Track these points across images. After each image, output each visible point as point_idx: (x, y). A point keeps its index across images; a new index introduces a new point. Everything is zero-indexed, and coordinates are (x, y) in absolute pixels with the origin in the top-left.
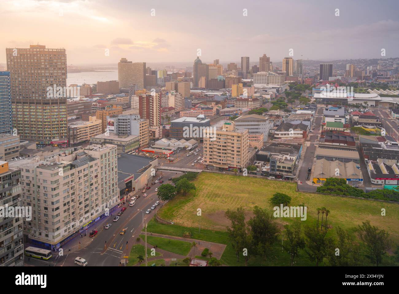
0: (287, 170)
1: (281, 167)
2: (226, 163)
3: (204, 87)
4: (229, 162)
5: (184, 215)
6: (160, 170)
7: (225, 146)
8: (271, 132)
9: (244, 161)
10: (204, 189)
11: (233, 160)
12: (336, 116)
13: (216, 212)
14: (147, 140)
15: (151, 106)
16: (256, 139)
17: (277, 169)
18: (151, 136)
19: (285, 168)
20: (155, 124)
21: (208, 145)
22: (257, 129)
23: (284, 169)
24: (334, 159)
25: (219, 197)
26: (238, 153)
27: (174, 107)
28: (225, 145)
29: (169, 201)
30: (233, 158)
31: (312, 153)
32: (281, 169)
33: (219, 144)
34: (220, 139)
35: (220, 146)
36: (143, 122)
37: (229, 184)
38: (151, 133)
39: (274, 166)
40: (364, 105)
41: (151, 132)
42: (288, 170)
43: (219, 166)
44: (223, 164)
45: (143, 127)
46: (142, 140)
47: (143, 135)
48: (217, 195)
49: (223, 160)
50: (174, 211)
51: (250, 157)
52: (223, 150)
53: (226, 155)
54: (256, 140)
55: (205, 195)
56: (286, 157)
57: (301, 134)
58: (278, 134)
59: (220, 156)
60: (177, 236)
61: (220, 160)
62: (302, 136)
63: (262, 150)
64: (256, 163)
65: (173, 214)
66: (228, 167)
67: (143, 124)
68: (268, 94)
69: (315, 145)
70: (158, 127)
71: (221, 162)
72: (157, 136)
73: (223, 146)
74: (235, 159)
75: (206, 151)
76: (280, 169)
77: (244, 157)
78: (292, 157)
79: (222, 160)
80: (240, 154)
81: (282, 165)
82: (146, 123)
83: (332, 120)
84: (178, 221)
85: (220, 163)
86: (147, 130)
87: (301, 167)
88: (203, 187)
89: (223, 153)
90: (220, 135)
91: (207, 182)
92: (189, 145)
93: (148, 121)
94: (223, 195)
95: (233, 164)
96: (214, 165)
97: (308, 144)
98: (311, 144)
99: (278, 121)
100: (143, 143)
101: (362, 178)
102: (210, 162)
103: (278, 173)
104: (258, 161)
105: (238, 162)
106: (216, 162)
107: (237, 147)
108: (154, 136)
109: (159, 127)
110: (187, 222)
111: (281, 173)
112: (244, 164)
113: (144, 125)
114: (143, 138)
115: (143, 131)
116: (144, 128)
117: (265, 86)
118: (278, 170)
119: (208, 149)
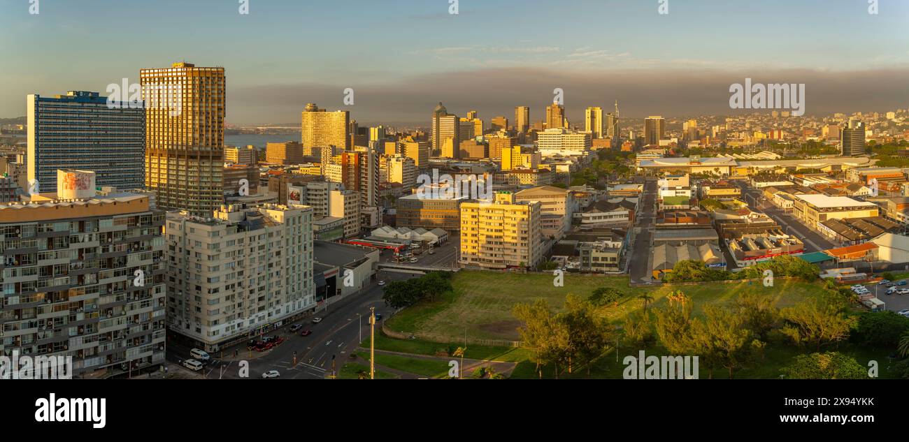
0: (609, 262)
1: (600, 259)
2: (502, 259)
3: (452, 156)
4: (507, 258)
5: (434, 327)
6: (385, 269)
7: (500, 231)
8: (575, 216)
9: (535, 255)
10: (466, 293)
11: (515, 254)
12: (677, 188)
13: (493, 322)
14: (357, 228)
15: (364, 171)
16: (551, 224)
17: (593, 262)
18: (363, 223)
19: (607, 260)
20: (369, 203)
21: (470, 229)
22: (552, 210)
23: (605, 262)
24: (681, 243)
25: (496, 303)
26: (523, 242)
27: (401, 183)
28: (501, 228)
29: (404, 309)
30: (515, 250)
31: (646, 241)
32: (600, 262)
33: (490, 227)
34: (490, 218)
35: (492, 230)
36: (351, 196)
37: (512, 285)
38: (364, 219)
39: (588, 259)
40: (714, 172)
41: (363, 216)
42: (611, 263)
43: (489, 266)
44: (498, 261)
45: (350, 203)
46: (348, 226)
47: (350, 218)
48: (490, 301)
49: (498, 256)
50: (415, 321)
51: (544, 252)
52: (497, 237)
53: (501, 246)
54: (551, 226)
55: (470, 301)
56: (606, 244)
57: (626, 216)
58: (588, 218)
59: (491, 249)
60: (423, 354)
61: (492, 255)
62: (627, 218)
63: (563, 238)
64: (555, 258)
65: (414, 326)
66: (505, 267)
67: (350, 198)
68: (566, 165)
69: (649, 231)
70: (376, 208)
71: (493, 258)
72: (373, 223)
73: (496, 231)
74: (518, 252)
75: (466, 241)
76: (598, 262)
77: (535, 249)
78: (616, 243)
79: (496, 255)
80: (526, 242)
81: (600, 255)
82: (355, 197)
83: (672, 193)
84: (424, 335)
85: (491, 261)
86: (357, 209)
87: (631, 261)
88: (466, 290)
89: (496, 243)
90: (490, 211)
91: (471, 283)
92: (431, 237)
93: (358, 194)
94: (502, 300)
95: (515, 260)
96: (481, 265)
97: (638, 230)
98: (642, 230)
99: (586, 200)
100: (349, 232)
101: (725, 261)
102: (473, 259)
103: (594, 269)
104: (559, 257)
105: (525, 257)
106: (484, 260)
107: (522, 231)
108: (369, 224)
109: (378, 209)
110: (442, 337)
111: (599, 268)
112: (535, 261)
113: (351, 200)
114: (350, 223)
115: (351, 210)
116: (351, 205)
117: (559, 152)
118: (594, 265)
119: (469, 238)
